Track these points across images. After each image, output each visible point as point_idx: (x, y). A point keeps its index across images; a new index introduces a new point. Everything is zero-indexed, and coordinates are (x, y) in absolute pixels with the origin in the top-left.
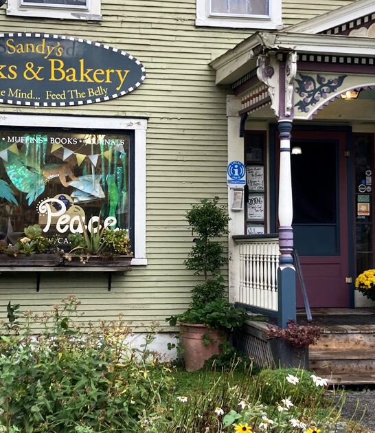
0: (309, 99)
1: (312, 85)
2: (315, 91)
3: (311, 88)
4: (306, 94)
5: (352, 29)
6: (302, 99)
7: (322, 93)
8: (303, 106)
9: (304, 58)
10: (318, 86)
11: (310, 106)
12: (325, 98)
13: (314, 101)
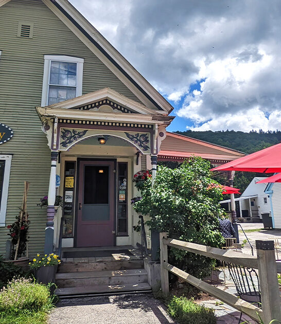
0: (68, 141)
1: (70, 134)
2: (71, 137)
3: (69, 135)
4: (67, 139)
5: (90, 108)
6: (64, 141)
7: (75, 138)
8: (64, 144)
9: (61, 121)
10: (73, 134)
11: (68, 144)
12: (77, 140)
13: (70, 142)
